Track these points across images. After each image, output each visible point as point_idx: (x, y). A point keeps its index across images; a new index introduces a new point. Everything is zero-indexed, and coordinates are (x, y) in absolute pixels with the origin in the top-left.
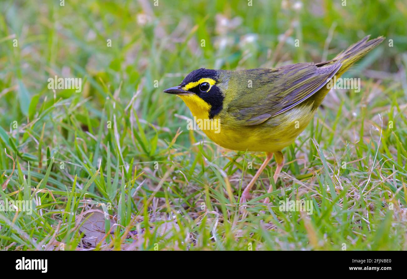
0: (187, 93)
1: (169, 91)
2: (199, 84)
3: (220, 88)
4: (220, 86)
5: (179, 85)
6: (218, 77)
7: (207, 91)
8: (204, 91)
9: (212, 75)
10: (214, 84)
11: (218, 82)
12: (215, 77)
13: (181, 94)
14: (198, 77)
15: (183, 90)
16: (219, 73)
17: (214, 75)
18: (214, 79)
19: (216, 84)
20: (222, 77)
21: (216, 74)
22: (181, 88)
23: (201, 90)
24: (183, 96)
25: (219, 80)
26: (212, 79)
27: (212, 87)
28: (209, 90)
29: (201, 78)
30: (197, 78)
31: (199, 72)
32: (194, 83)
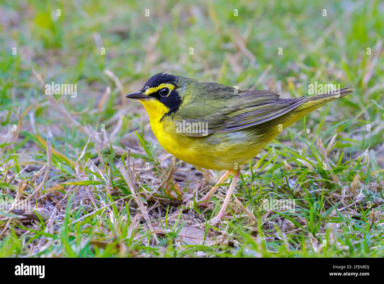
0: (147, 97)
1: (130, 96)
2: (159, 90)
3: (179, 93)
4: (179, 91)
5: (140, 91)
6: (177, 82)
7: (167, 96)
8: (164, 96)
9: (171, 79)
10: (173, 89)
11: (177, 87)
12: (174, 82)
13: (142, 99)
14: (158, 82)
15: (144, 95)
16: (177, 78)
17: (173, 80)
18: (173, 85)
19: (175, 89)
20: (180, 82)
21: (175, 79)
22: (142, 93)
23: (161, 95)
24: (144, 100)
25: (178, 85)
26: (172, 84)
27: (171, 92)
28: (168, 95)
29: (161, 84)
30: (156, 83)
31: (158, 78)
32: (154, 88)
